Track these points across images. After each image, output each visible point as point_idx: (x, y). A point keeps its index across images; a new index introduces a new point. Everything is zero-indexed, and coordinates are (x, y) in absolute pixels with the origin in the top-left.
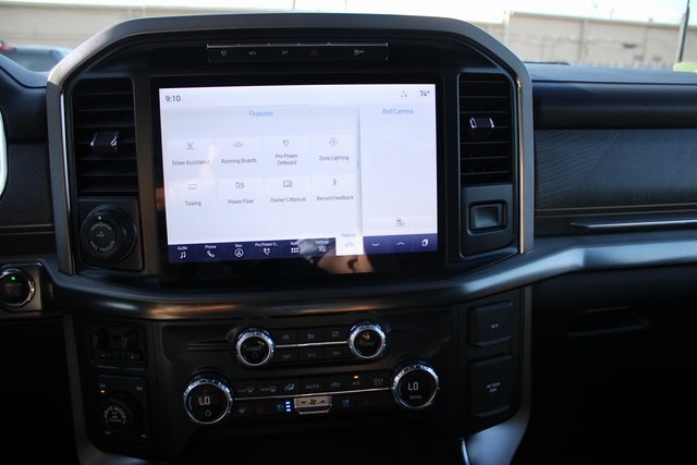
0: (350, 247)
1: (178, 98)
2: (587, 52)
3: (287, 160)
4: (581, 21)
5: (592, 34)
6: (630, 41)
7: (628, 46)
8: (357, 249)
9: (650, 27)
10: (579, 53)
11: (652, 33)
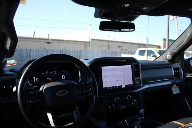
0: (124, 86)
1: (104, 68)
2: (110, 48)
3: (116, 75)
4: (108, 41)
5: (111, 44)
6: (120, 46)
7: (119, 47)
8: (124, 87)
9: (124, 43)
10: (108, 48)
11: (124, 44)
